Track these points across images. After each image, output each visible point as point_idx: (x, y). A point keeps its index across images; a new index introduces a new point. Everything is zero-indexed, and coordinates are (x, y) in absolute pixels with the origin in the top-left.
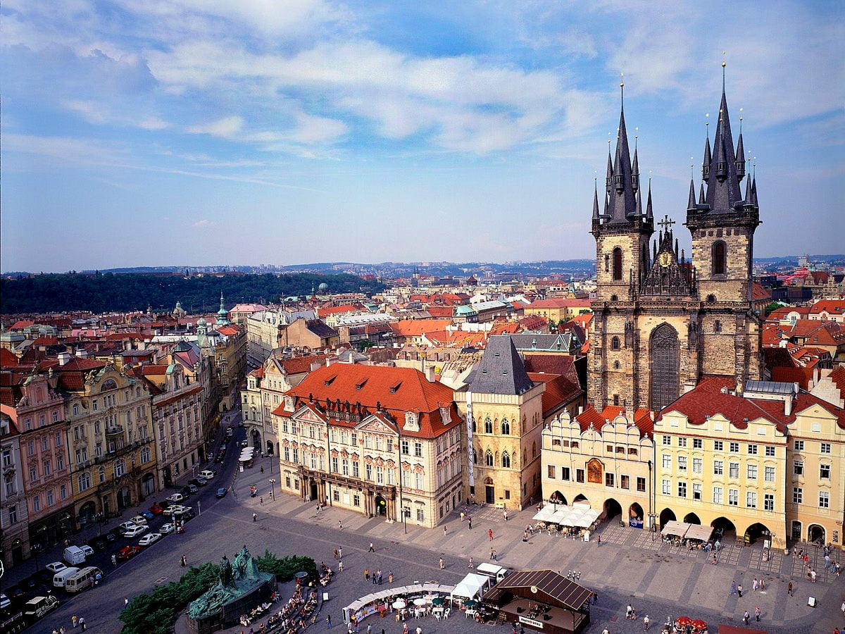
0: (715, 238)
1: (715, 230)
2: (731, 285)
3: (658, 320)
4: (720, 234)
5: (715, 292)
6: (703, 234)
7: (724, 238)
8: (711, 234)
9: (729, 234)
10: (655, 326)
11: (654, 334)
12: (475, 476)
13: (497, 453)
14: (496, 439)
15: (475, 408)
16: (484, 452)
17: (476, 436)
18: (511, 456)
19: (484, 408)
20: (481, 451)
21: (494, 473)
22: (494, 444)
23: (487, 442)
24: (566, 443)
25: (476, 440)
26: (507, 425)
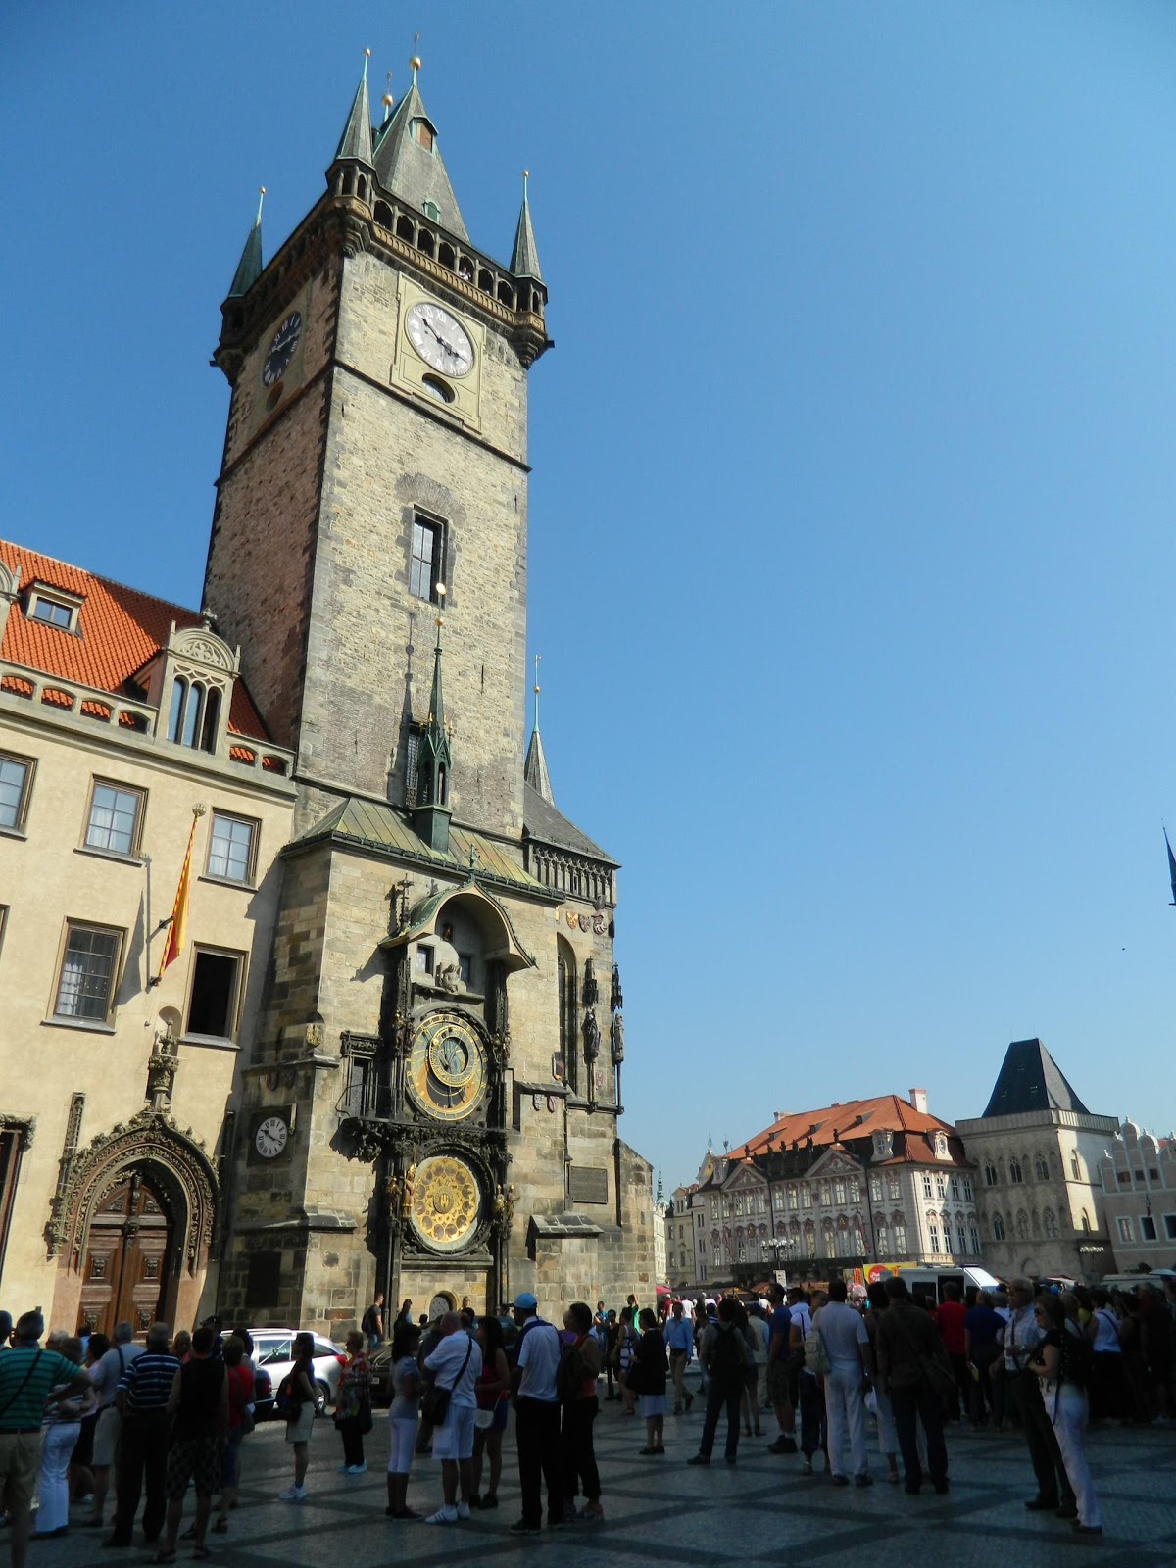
12: (1006, 1260)
13: (1034, 1213)
14: (1029, 1189)
15: (991, 1144)
16: (1014, 1213)
17: (999, 1190)
18: (1057, 1215)
19: (1004, 1141)
20: (1009, 1214)
21: (1035, 1250)
22: (1028, 1198)
23: (1016, 1197)
24: (1140, 1176)
25: (998, 1196)
26: (1044, 1164)
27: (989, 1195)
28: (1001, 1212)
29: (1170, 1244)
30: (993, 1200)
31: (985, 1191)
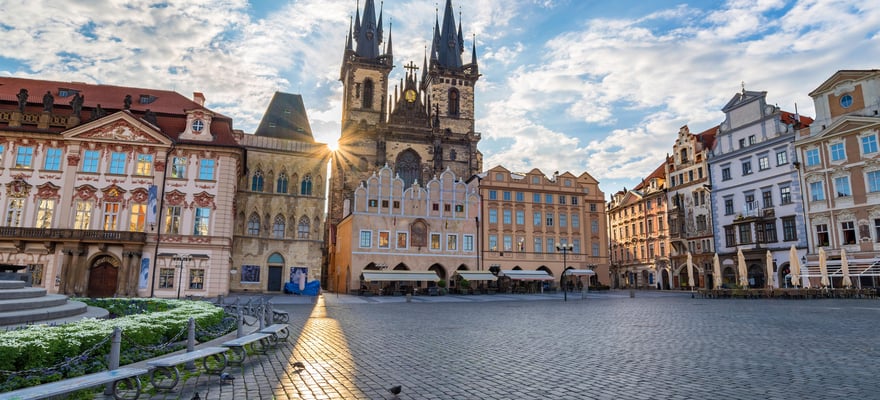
0: (450, 85)
1: (451, 80)
2: (463, 122)
3: (404, 146)
4: (454, 83)
5: (451, 127)
6: (442, 81)
7: (457, 86)
8: (448, 82)
9: (461, 84)
10: (401, 150)
11: (401, 156)
12: (255, 252)
13: (292, 218)
14: (292, 200)
15: (266, 158)
16: (273, 217)
17: (263, 195)
18: (312, 222)
19: (278, 158)
20: (268, 216)
21: (285, 246)
22: (289, 206)
23: (277, 204)
24: (385, 204)
25: (261, 201)
26: (310, 183)
27: (251, 199)
28: (261, 213)
29: (398, 251)
30: (254, 203)
31: (250, 194)
